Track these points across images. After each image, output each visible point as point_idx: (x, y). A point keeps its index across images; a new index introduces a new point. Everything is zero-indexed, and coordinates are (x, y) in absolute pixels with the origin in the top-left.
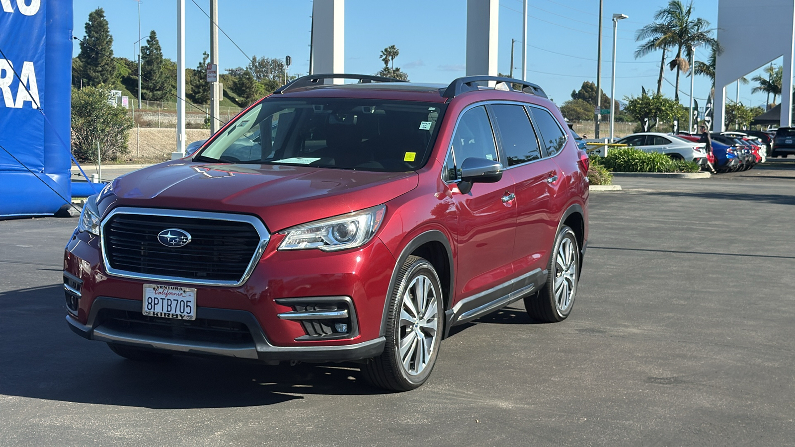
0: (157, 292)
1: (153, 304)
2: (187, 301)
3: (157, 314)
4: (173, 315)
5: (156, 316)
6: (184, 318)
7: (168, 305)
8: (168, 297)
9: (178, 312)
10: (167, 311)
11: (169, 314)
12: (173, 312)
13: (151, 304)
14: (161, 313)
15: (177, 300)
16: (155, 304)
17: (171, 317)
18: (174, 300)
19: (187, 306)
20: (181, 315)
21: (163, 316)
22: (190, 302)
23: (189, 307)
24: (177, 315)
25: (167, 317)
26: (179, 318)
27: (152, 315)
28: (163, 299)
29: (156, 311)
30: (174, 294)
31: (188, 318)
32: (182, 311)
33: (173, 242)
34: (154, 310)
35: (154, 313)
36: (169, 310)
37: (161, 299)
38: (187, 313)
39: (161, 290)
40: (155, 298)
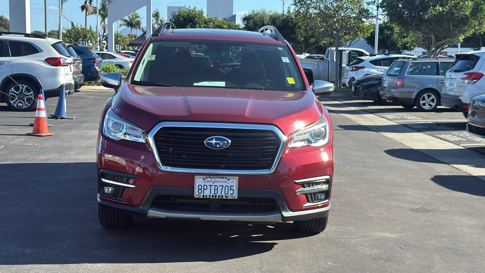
0: (206, 181)
1: (202, 189)
2: (231, 186)
3: (206, 196)
4: (219, 196)
5: (205, 197)
6: (228, 198)
7: (215, 190)
8: (215, 184)
9: (223, 194)
10: (215, 194)
11: (216, 196)
12: (219, 194)
13: (201, 189)
14: (210, 196)
15: (223, 186)
16: (204, 189)
17: (217, 197)
18: (220, 186)
19: (231, 189)
20: (226, 196)
21: (211, 197)
22: (233, 186)
23: (232, 190)
24: (222, 196)
25: (214, 198)
26: (224, 198)
27: (202, 197)
28: (211, 186)
29: (205, 194)
30: (220, 182)
31: (232, 198)
32: (226, 193)
33: (218, 146)
34: (204, 193)
35: (203, 195)
36: (216, 193)
37: (209, 185)
38: (231, 194)
39: (209, 180)
40: (204, 185)
